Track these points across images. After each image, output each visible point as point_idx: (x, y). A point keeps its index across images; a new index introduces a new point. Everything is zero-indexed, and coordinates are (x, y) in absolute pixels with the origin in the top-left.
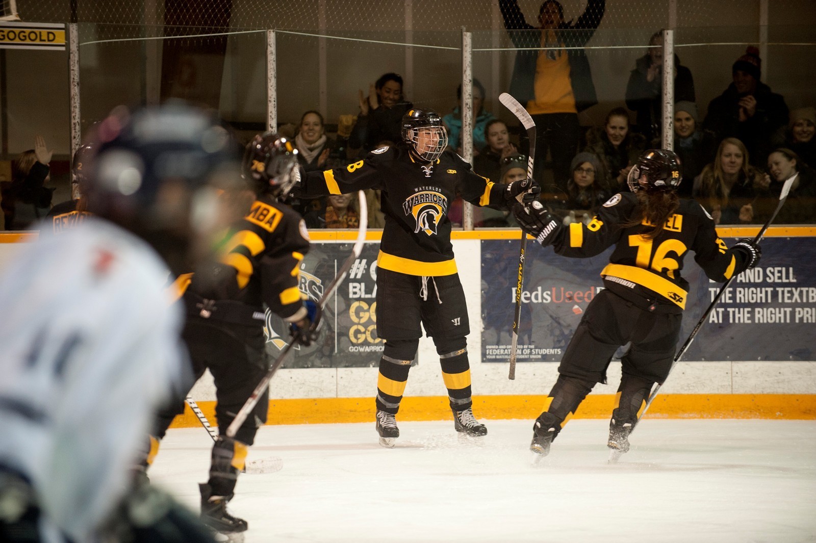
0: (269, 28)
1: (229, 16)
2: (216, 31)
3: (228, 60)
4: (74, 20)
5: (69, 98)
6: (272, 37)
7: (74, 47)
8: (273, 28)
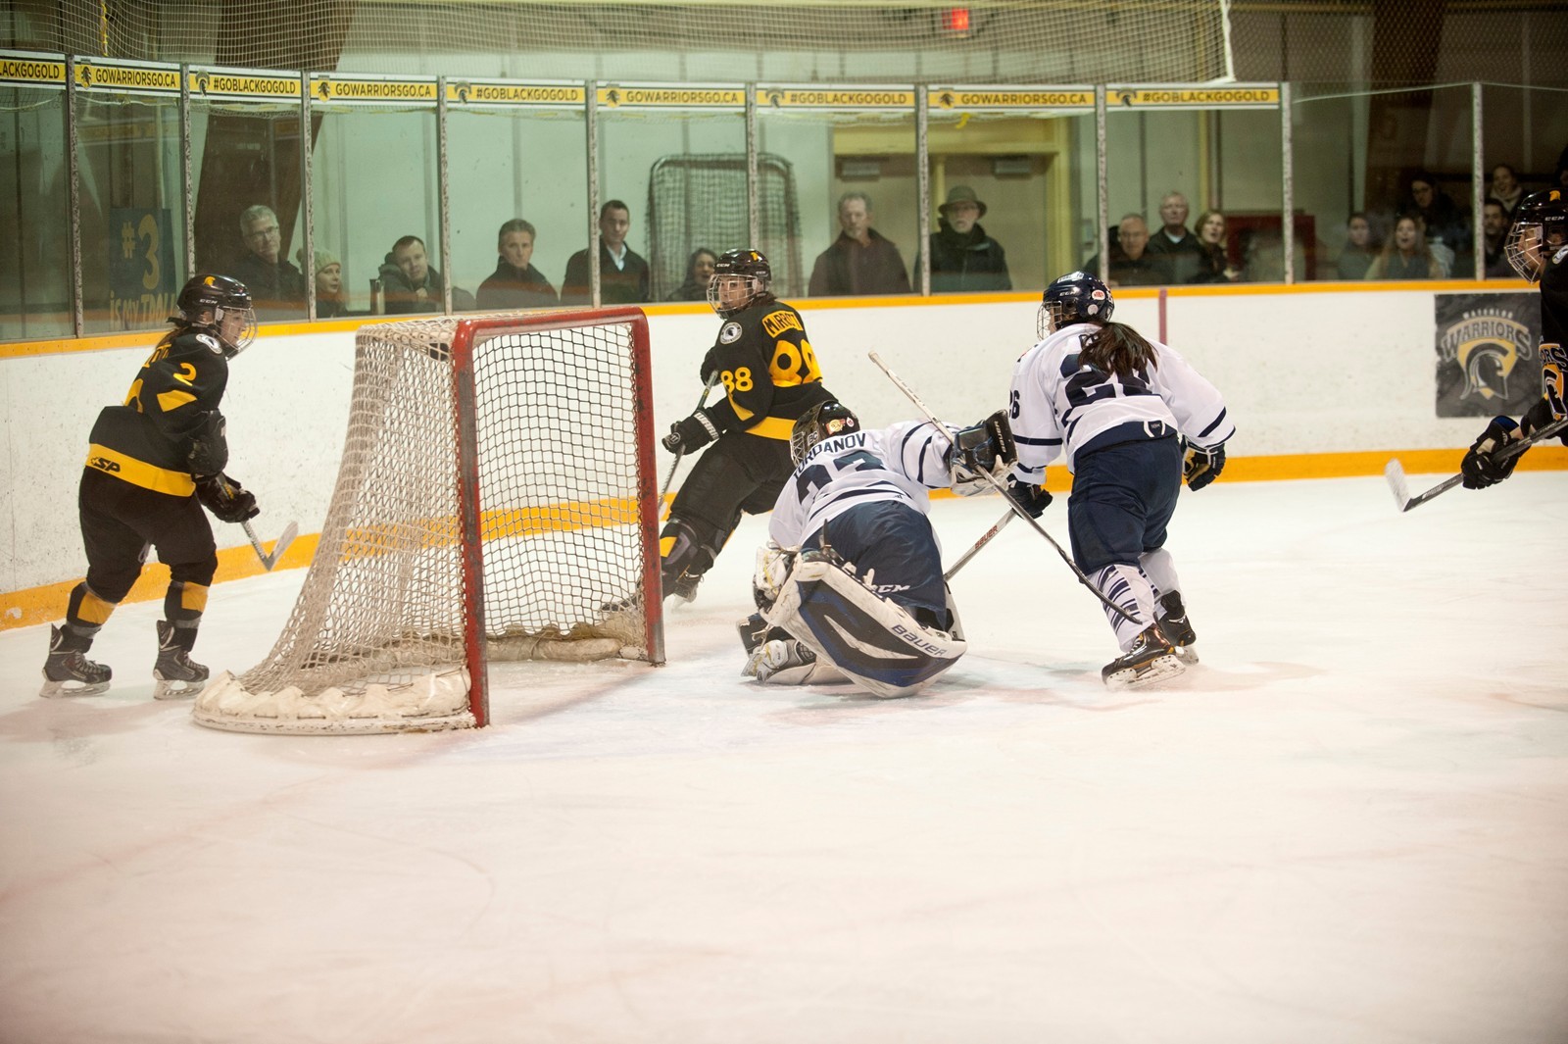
0: (1475, 80)
1: (1435, 69)
2: (1423, 84)
3: (1433, 112)
4: (1285, 79)
5: (1280, 154)
6: (1477, 89)
7: (1286, 105)
8: (1480, 80)
